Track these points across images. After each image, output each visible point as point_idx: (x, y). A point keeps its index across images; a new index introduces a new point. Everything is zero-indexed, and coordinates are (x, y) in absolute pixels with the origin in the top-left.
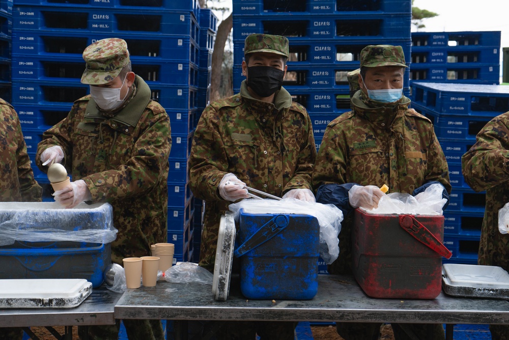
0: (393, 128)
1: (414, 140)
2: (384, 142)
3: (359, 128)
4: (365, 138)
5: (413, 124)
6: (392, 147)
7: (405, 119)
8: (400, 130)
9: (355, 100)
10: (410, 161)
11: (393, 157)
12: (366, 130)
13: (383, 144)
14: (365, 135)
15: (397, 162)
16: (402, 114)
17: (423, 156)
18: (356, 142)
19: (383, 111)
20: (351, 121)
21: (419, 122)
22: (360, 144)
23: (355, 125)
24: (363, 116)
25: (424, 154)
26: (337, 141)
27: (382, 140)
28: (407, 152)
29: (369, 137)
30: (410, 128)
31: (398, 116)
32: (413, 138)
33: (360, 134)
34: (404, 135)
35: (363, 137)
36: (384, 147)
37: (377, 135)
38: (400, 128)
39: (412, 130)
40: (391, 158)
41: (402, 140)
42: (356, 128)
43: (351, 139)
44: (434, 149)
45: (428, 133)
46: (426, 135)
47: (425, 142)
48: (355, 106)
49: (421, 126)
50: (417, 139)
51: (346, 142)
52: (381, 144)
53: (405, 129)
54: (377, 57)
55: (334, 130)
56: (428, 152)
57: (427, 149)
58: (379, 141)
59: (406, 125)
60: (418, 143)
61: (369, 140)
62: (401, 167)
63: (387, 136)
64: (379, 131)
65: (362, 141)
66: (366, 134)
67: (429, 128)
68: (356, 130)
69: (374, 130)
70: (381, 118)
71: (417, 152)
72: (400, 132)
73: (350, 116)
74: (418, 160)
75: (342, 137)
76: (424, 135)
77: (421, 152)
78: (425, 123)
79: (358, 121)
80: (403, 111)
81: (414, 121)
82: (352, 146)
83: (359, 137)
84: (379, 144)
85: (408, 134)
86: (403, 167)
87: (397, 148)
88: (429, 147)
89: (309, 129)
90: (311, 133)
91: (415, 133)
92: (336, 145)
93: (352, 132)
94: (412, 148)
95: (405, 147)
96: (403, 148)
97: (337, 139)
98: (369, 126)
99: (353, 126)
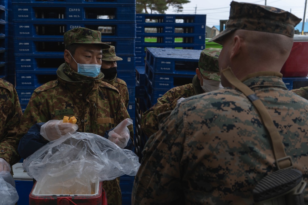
0: (88, 98)
1: (105, 108)
2: (81, 109)
3: (61, 97)
4: (65, 106)
5: (104, 94)
6: (87, 115)
7: (99, 90)
8: (95, 100)
9: (59, 72)
10: (101, 126)
11: (87, 123)
12: (66, 99)
13: (80, 111)
14: (65, 104)
15: (91, 127)
16: (97, 87)
17: (111, 120)
18: (57, 109)
19: (82, 85)
20: (55, 91)
21: (110, 92)
22: (60, 112)
23: (57, 94)
24: (64, 87)
25: (113, 119)
26: (41, 109)
27: (79, 108)
28: (98, 119)
29: (69, 105)
30: (102, 98)
31: (94, 89)
32: (104, 106)
33: (61, 102)
34: (97, 104)
35: (63, 105)
36: (80, 114)
37: (75, 103)
38: (94, 98)
39: (104, 99)
40: (85, 123)
41: (95, 108)
42: (58, 97)
43: (53, 106)
44: (121, 114)
45: (116, 102)
46: (115, 104)
47: (114, 109)
48: (59, 77)
49: (111, 95)
50: (107, 107)
51: (49, 109)
52: (78, 112)
53: (98, 99)
54: (88, 36)
55: (39, 97)
56: (115, 117)
57: (115, 115)
58: (76, 108)
59: (99, 95)
60: (108, 110)
61: (68, 108)
62: (94, 130)
63: (84, 105)
64: (77, 101)
65: (62, 108)
66: (66, 102)
67: (117, 97)
68: (58, 99)
69: (73, 99)
70: (79, 90)
71: (107, 118)
72: (94, 102)
73: (54, 86)
74: (108, 125)
75: (45, 105)
76: (112, 103)
77: (110, 118)
78: (114, 93)
79: (60, 90)
80: (97, 84)
81: (106, 92)
82: (53, 113)
83: (60, 105)
84: (76, 111)
85: (100, 103)
86: (95, 131)
87: (91, 114)
88: (117, 113)
89: (16, 100)
90: (18, 104)
91: (106, 102)
92: (39, 111)
93: (55, 100)
94: (103, 115)
95: (97, 115)
96: (96, 115)
97: (41, 106)
98: (69, 95)
99: (56, 95)
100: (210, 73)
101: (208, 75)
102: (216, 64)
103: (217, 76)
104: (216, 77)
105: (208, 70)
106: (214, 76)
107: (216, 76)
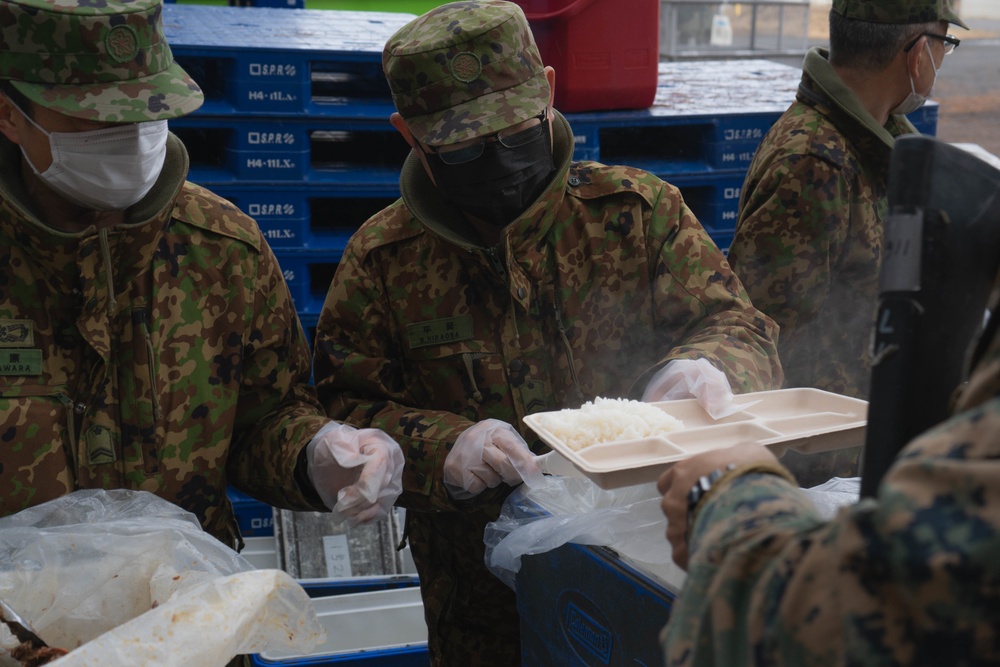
100: (89, 95)
101: (84, 104)
102: (100, 45)
103: (130, 99)
104: (129, 108)
105: (68, 82)
106: (114, 102)
107: (123, 102)
